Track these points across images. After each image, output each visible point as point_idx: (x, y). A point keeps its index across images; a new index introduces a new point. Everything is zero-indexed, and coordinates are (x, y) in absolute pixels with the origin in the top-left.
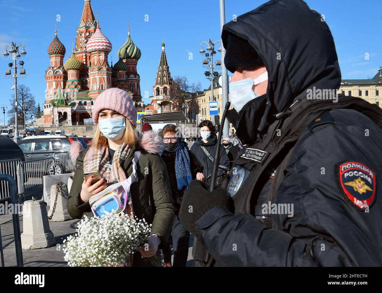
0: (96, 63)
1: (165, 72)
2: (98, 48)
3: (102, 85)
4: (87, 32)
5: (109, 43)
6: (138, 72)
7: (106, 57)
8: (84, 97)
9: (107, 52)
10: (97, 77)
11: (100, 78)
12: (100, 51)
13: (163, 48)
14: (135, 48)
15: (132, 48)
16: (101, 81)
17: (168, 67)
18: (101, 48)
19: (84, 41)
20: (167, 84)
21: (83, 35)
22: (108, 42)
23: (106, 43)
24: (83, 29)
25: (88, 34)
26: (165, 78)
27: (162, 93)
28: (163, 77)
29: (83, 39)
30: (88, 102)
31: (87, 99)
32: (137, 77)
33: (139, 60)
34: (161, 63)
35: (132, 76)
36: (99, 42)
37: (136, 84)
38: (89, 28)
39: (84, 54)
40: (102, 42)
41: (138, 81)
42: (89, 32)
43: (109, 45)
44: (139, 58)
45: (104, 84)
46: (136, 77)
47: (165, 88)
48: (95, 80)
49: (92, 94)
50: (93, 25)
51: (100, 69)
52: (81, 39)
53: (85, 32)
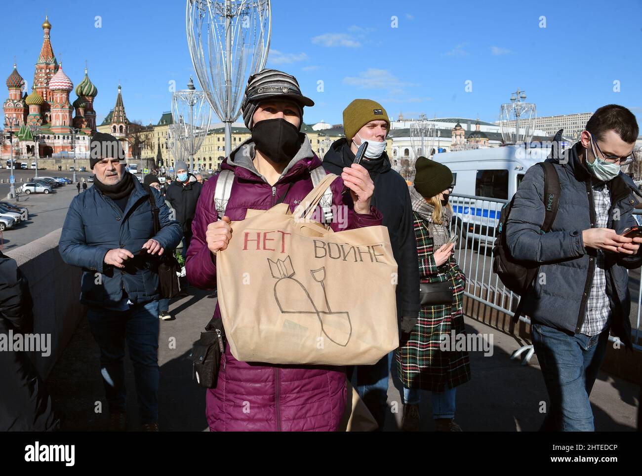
0: (58, 102)
1: (121, 112)
2: (61, 87)
3: (64, 122)
4: (47, 69)
5: (71, 84)
6: (95, 109)
7: (68, 95)
8: (48, 132)
9: (68, 91)
10: (60, 114)
11: (63, 115)
12: (63, 90)
13: (119, 90)
14: (93, 87)
15: (90, 87)
16: (64, 118)
17: (124, 108)
18: (65, 88)
19: (44, 77)
20: (123, 122)
21: (43, 71)
22: (70, 82)
23: (69, 83)
24: (44, 65)
25: (48, 71)
26: (121, 118)
27: (118, 131)
28: (119, 117)
29: (43, 75)
30: (51, 136)
31: (50, 134)
32: (94, 113)
33: (95, 97)
34: (117, 104)
35: (89, 112)
36: (62, 82)
37: (92, 120)
38: (49, 64)
39: (45, 90)
40: (66, 83)
41: (95, 117)
42: (49, 69)
43: (71, 85)
44: (95, 96)
45: (66, 121)
46: (92, 113)
47: (121, 127)
48: (57, 117)
49: (55, 129)
50: (53, 62)
51: (63, 107)
52: (40, 75)
53: (45, 68)
